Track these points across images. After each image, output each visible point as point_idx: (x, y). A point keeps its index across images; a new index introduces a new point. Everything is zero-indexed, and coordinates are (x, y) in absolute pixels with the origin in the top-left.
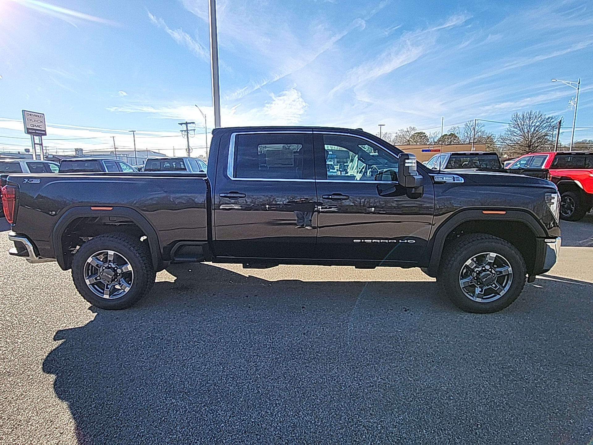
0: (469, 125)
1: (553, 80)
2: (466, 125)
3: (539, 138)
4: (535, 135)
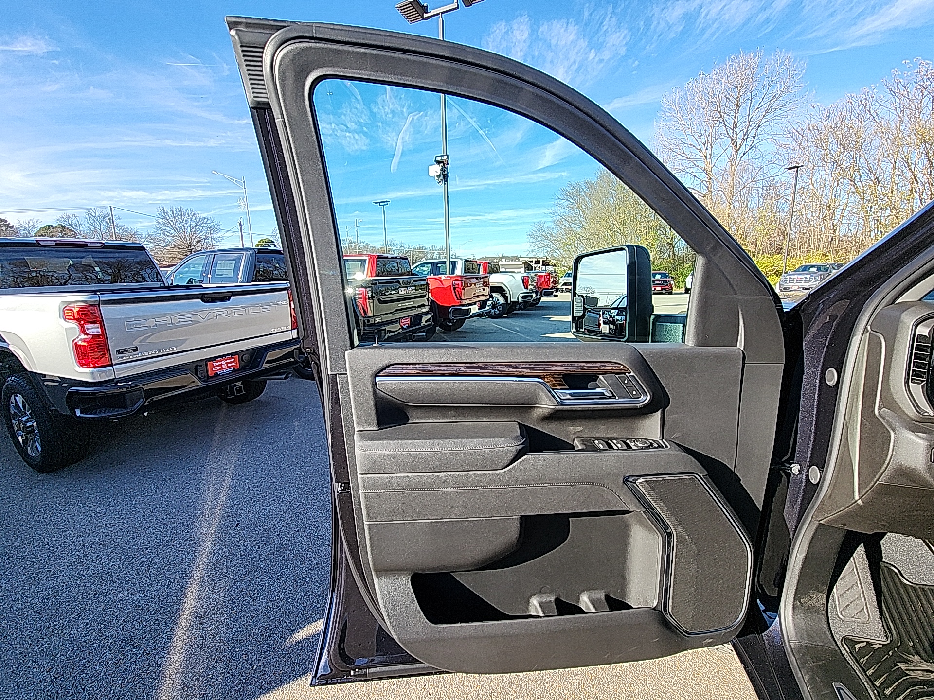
0: (93, 214)
1: (213, 172)
2: (89, 214)
3: (200, 241)
4: (193, 237)
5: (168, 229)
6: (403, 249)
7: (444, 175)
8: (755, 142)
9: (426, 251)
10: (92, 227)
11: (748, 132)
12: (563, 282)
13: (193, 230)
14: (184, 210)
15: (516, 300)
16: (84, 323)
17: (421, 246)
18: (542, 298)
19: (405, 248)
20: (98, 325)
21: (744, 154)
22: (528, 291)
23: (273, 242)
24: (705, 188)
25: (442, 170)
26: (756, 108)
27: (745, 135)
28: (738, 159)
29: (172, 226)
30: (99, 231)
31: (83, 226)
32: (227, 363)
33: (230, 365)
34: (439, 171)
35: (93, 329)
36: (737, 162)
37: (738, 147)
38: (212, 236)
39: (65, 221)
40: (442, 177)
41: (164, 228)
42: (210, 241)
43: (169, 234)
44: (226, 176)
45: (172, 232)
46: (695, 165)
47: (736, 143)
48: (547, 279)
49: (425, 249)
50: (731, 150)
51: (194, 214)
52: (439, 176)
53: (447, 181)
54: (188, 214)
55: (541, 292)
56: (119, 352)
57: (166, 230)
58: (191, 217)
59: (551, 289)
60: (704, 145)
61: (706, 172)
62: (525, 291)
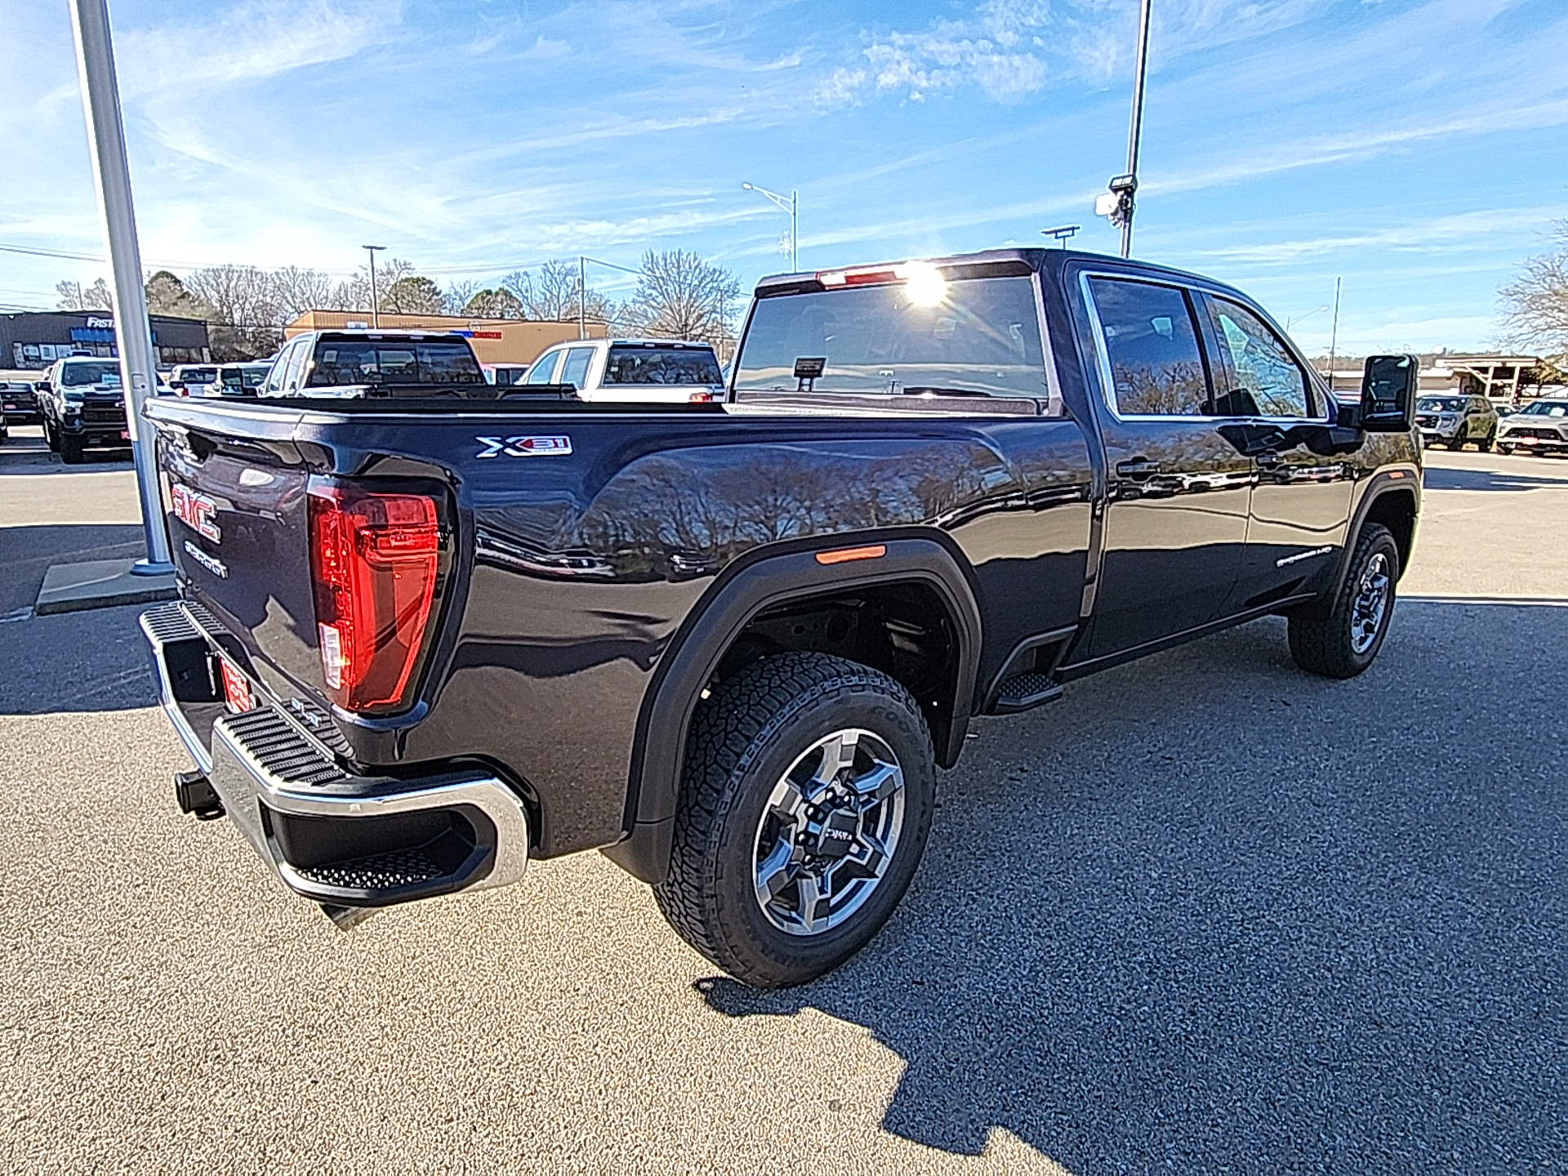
0: (552, 270)
2: (546, 270)
3: (701, 316)
5: (655, 293)
7: (1126, 212)
10: (547, 293)
13: (694, 295)
25: (1120, 203)
29: (661, 288)
30: (555, 301)
34: (1116, 205)
38: (724, 306)
40: (1121, 214)
41: (649, 292)
43: (655, 304)
44: (765, 192)
51: (699, 263)
52: (1115, 214)
53: (1130, 221)
54: (690, 263)
57: (651, 295)
58: (693, 268)
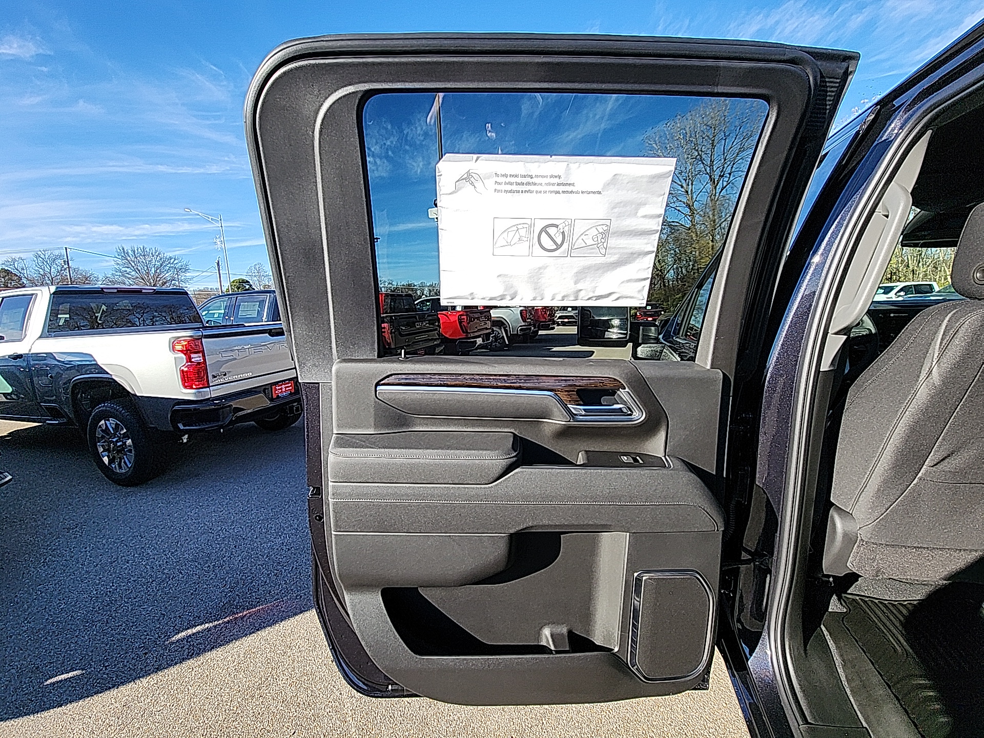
1: (186, 210)
3: (165, 283)
4: (158, 279)
5: (128, 270)
6: (391, 286)
8: (731, 179)
9: (415, 287)
10: (41, 270)
11: (724, 170)
12: (558, 315)
13: (158, 271)
14: (148, 250)
15: (516, 333)
16: (190, 353)
17: (410, 283)
18: (540, 331)
19: (393, 285)
20: (201, 355)
21: (722, 190)
22: (527, 324)
23: (249, 282)
24: (689, 222)
26: (730, 147)
27: (721, 172)
28: (717, 194)
29: (133, 267)
30: (49, 275)
31: (31, 269)
32: (286, 388)
33: (287, 389)
35: (196, 358)
36: (716, 197)
37: (716, 182)
38: (179, 277)
39: (11, 265)
41: (124, 269)
42: (177, 283)
43: (130, 276)
45: (133, 273)
46: (678, 199)
47: (714, 179)
48: (543, 313)
49: (415, 286)
50: (709, 186)
51: (159, 254)
54: (152, 254)
55: (539, 325)
56: (214, 377)
57: (126, 271)
58: (155, 256)
59: (548, 322)
60: (686, 180)
61: (688, 206)
62: (523, 324)
